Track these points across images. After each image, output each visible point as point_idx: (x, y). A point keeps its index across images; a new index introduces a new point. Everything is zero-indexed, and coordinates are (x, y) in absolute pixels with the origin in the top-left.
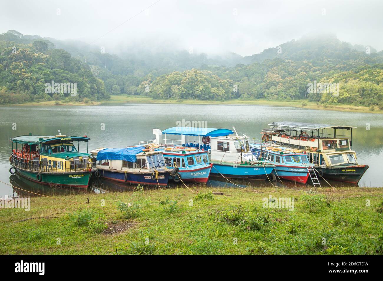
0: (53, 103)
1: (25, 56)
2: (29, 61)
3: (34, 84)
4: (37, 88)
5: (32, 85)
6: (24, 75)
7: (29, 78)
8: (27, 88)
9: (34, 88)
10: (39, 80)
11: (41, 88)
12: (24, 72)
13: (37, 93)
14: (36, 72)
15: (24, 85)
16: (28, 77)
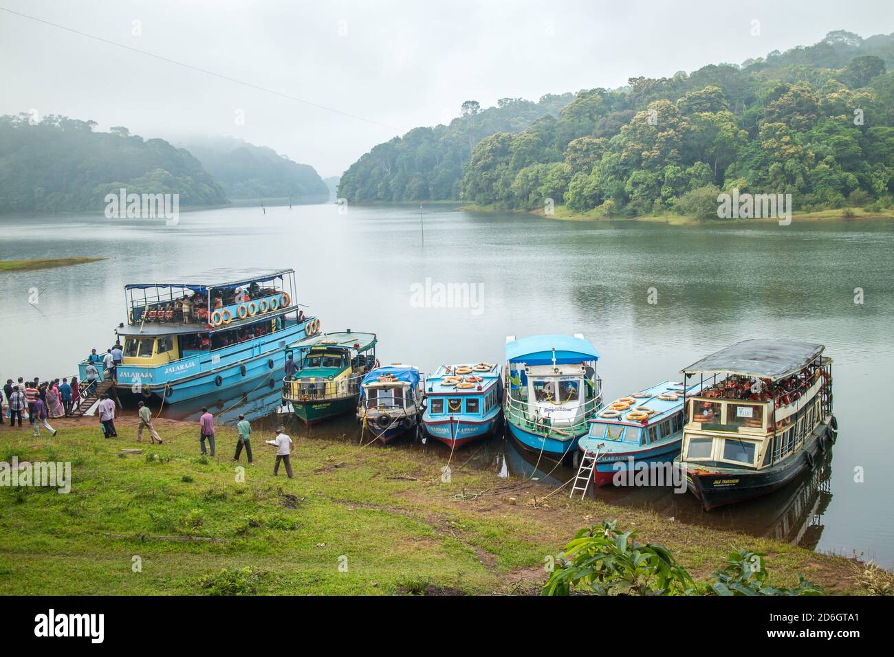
0: (838, 215)
1: (800, 104)
2: (809, 115)
3: (806, 168)
4: (812, 178)
5: (803, 172)
6: (785, 150)
7: (796, 155)
8: (791, 179)
9: (805, 177)
10: (822, 158)
11: (821, 178)
12: (787, 144)
13: (811, 191)
14: (819, 140)
15: (785, 173)
16: (793, 154)
